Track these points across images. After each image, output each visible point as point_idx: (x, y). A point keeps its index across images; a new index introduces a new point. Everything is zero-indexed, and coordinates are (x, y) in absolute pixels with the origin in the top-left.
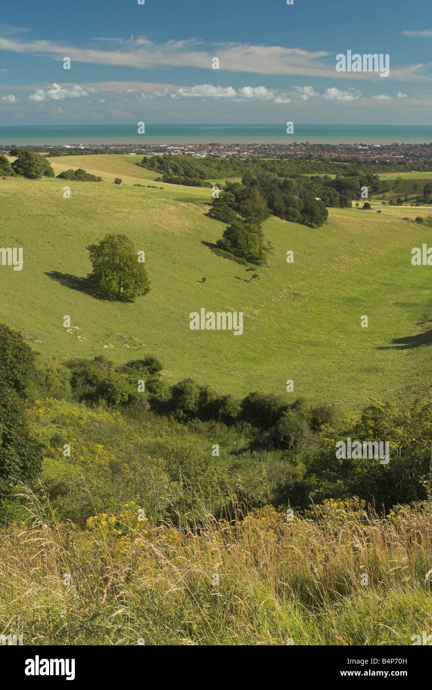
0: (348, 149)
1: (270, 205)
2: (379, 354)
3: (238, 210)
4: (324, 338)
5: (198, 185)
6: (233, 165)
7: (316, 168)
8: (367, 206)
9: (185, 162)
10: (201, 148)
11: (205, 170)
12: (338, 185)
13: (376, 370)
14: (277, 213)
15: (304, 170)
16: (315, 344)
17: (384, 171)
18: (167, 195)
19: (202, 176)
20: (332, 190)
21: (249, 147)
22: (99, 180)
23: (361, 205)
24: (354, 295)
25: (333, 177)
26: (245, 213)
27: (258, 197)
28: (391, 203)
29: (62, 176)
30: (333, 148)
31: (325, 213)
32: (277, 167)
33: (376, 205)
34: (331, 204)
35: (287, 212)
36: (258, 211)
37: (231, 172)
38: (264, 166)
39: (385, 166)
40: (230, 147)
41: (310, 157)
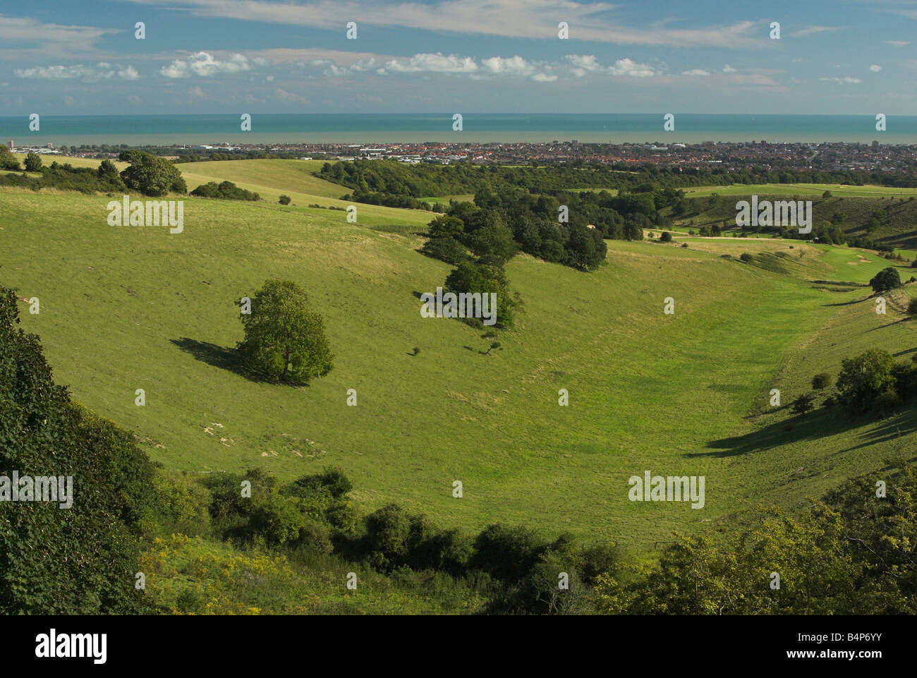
0: (636, 150)
1: (518, 236)
3: (468, 244)
4: (602, 440)
5: (407, 206)
6: (461, 175)
7: (587, 180)
8: (665, 238)
9: (386, 171)
11: (418, 183)
12: (622, 206)
14: (529, 248)
15: (569, 183)
16: (589, 450)
17: (692, 184)
19: (414, 192)
20: (612, 213)
21: (484, 149)
22: (255, 197)
23: (657, 234)
24: (647, 373)
25: (614, 193)
26: (480, 249)
27: (499, 224)
28: (703, 232)
29: (199, 192)
30: (615, 150)
31: (602, 249)
32: (529, 178)
33: (679, 235)
34: (611, 235)
35: (543, 248)
36: (499, 246)
37: (458, 186)
38: (509, 177)
39: (693, 176)
40: (456, 149)
41: (578, 163)
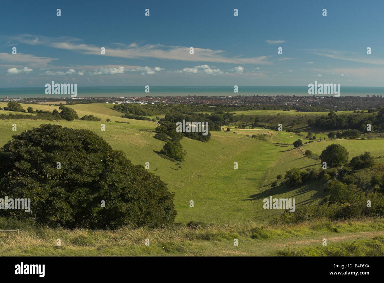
0: (216, 99)
2: (241, 203)
3: (168, 134)
4: (215, 196)
5: (143, 119)
6: (159, 108)
7: (201, 109)
8: (228, 130)
9: (135, 107)
10: (141, 99)
11: (146, 111)
12: (213, 119)
13: (240, 210)
14: (187, 135)
15: (194, 110)
16: (211, 199)
17: (235, 110)
18: (133, 127)
19: (144, 114)
20: (210, 122)
21: (166, 98)
22: (100, 120)
23: (226, 129)
24: (226, 175)
25: (210, 114)
26: (171, 135)
28: (239, 127)
29: (83, 119)
30: (208, 98)
32: (182, 109)
33: (232, 128)
34: (211, 129)
37: (159, 112)
38: (175, 108)
39: (235, 108)
40: (156, 98)
41: (197, 104)
